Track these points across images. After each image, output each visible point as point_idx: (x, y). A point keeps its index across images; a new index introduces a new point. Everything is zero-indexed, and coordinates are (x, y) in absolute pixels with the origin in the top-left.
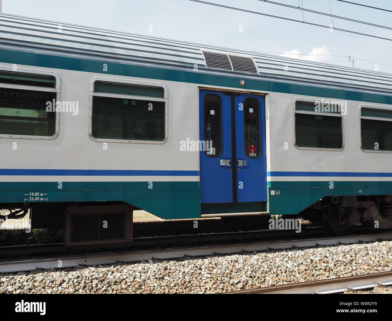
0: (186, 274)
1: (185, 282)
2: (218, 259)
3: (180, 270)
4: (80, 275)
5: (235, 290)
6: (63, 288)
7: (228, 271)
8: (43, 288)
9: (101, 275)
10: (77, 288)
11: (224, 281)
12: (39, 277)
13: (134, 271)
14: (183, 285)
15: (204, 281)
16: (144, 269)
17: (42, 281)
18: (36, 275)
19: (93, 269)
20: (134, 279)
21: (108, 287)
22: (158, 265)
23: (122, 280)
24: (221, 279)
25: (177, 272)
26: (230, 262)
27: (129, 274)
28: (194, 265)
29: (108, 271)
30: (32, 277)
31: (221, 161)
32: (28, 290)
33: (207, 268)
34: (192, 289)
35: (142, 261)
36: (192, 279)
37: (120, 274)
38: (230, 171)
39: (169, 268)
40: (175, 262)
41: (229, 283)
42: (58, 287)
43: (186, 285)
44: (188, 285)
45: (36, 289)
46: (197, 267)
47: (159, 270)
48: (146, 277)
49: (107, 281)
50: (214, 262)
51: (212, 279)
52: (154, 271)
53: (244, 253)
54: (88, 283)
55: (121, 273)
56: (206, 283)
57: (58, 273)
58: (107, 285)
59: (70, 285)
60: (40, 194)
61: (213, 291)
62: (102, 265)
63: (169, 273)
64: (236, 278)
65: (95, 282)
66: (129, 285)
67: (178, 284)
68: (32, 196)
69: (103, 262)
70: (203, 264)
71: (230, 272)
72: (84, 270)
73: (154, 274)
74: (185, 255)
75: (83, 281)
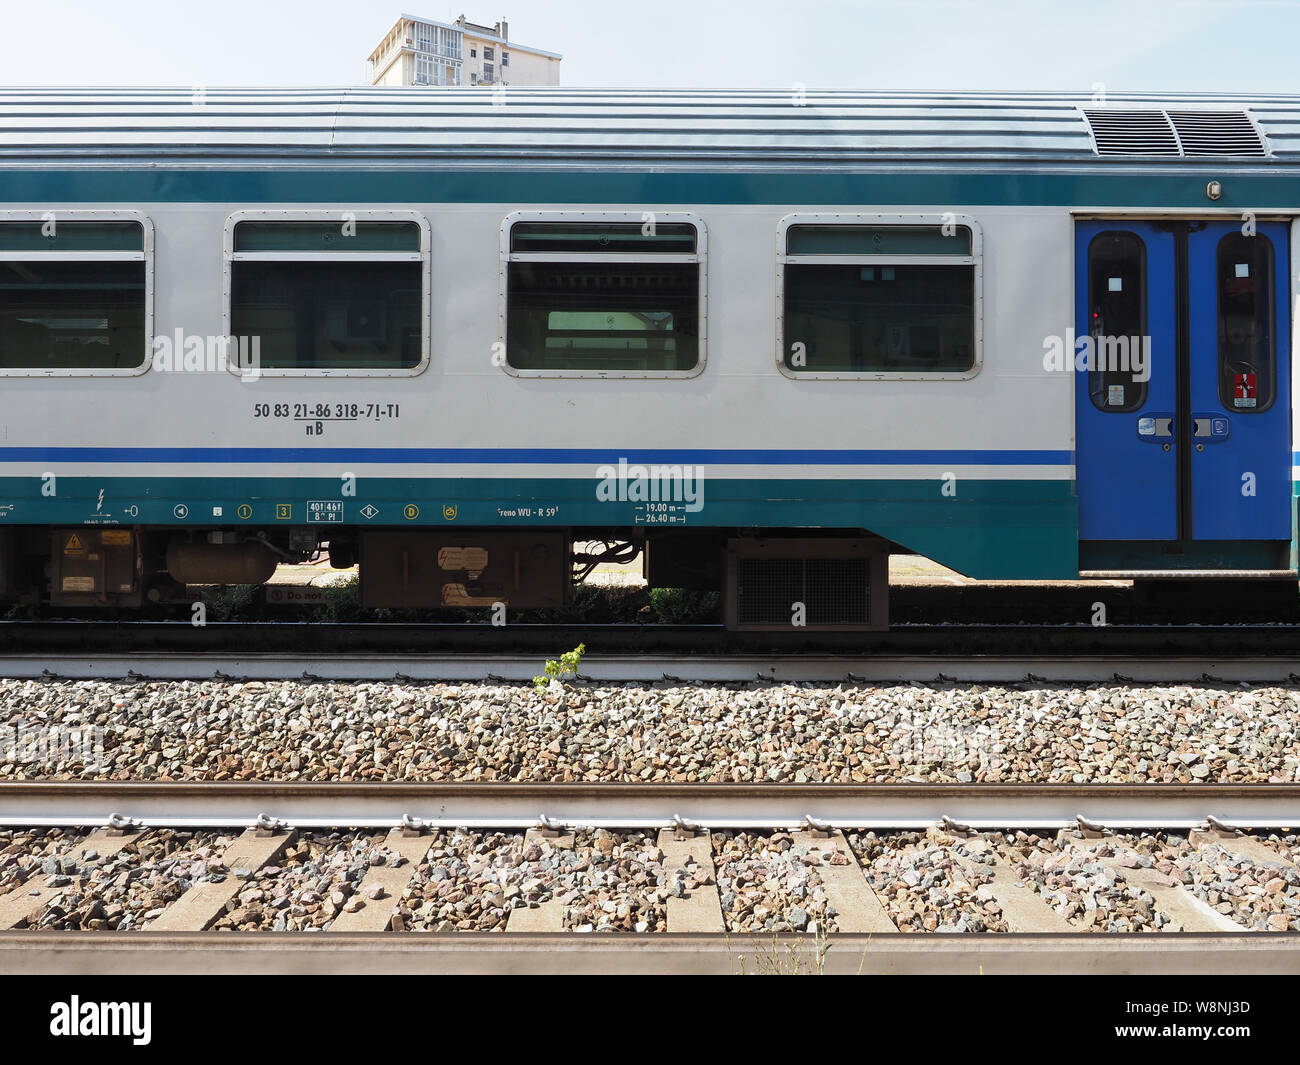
0: (1035, 725)
1: (1034, 745)
2: (1129, 694)
3: (1018, 713)
4: (762, 700)
5: (1183, 780)
6: (726, 725)
7: (1160, 729)
8: (682, 721)
9: (813, 705)
10: (758, 729)
11: (1149, 753)
12: (673, 695)
13: (896, 704)
14: (1029, 751)
15: (1088, 748)
16: (921, 701)
17: (680, 705)
18: (667, 692)
19: (792, 689)
20: (896, 723)
21: (832, 734)
22: (957, 695)
23: (866, 723)
24: (1139, 748)
25: (1012, 716)
26: (1168, 704)
27: (882, 709)
28: (1059, 702)
29: (831, 698)
30: (658, 694)
31: (1142, 422)
32: (652, 722)
33: (1096, 714)
34: (1056, 763)
35: (913, 682)
36: (1053, 739)
37: (860, 707)
38: (1171, 453)
39: (986, 704)
40: (1004, 691)
41: (1166, 760)
42: (715, 722)
43: (1038, 754)
44: (1043, 754)
45: (668, 722)
46: (1068, 710)
47: (961, 706)
48: (928, 721)
49: (828, 722)
50: (1116, 701)
51: (1112, 744)
52: (948, 710)
53: (1208, 683)
54: (783, 721)
55: (861, 704)
56: (1094, 752)
57: (713, 691)
58: (829, 730)
59: (742, 720)
60: (668, 509)
61: (1116, 777)
62: (811, 682)
63: (989, 716)
64: (1186, 749)
65: (800, 720)
66: (884, 737)
67: (1013, 746)
68: (651, 512)
69: (815, 677)
70: (1084, 704)
71: (1169, 732)
72: (772, 689)
73: (946, 716)
74: (1029, 675)
75: (772, 715)
